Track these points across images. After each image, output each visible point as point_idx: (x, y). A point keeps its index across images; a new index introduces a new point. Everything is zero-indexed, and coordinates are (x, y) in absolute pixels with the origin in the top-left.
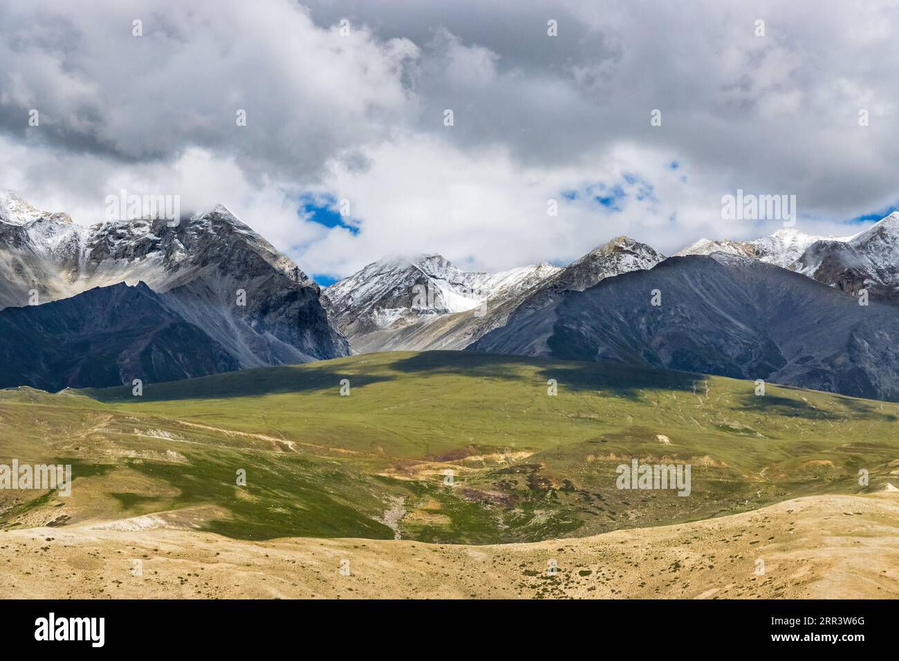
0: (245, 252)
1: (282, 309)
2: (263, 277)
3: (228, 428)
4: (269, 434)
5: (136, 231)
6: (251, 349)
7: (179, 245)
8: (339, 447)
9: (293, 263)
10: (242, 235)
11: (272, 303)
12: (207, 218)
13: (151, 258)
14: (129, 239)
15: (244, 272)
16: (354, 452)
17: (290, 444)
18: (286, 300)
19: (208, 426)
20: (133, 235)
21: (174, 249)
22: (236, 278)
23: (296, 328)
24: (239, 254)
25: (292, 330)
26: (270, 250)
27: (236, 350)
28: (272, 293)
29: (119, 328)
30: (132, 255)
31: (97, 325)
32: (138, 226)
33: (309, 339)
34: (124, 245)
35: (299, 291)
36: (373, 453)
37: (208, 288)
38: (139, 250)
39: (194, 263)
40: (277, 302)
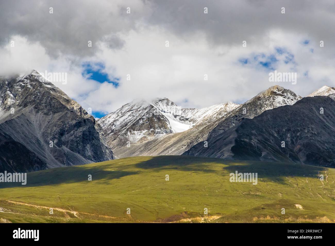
0: (49, 98)
1: (72, 132)
2: (61, 113)
3: (37, 205)
4: (62, 208)
6: (54, 157)
7: (10, 95)
8: (104, 215)
9: (78, 105)
10: (47, 88)
11: (66, 129)
12: (26, 78)
15: (49, 110)
16: (113, 218)
17: (75, 213)
18: (74, 127)
19: (25, 203)
21: (7, 97)
22: (45, 114)
23: (81, 143)
24: (46, 100)
25: (79, 145)
26: (65, 97)
27: (45, 157)
28: (66, 123)
33: (89, 150)
35: (83, 121)
36: (125, 218)
37: (28, 121)
39: (19, 105)
40: (69, 128)
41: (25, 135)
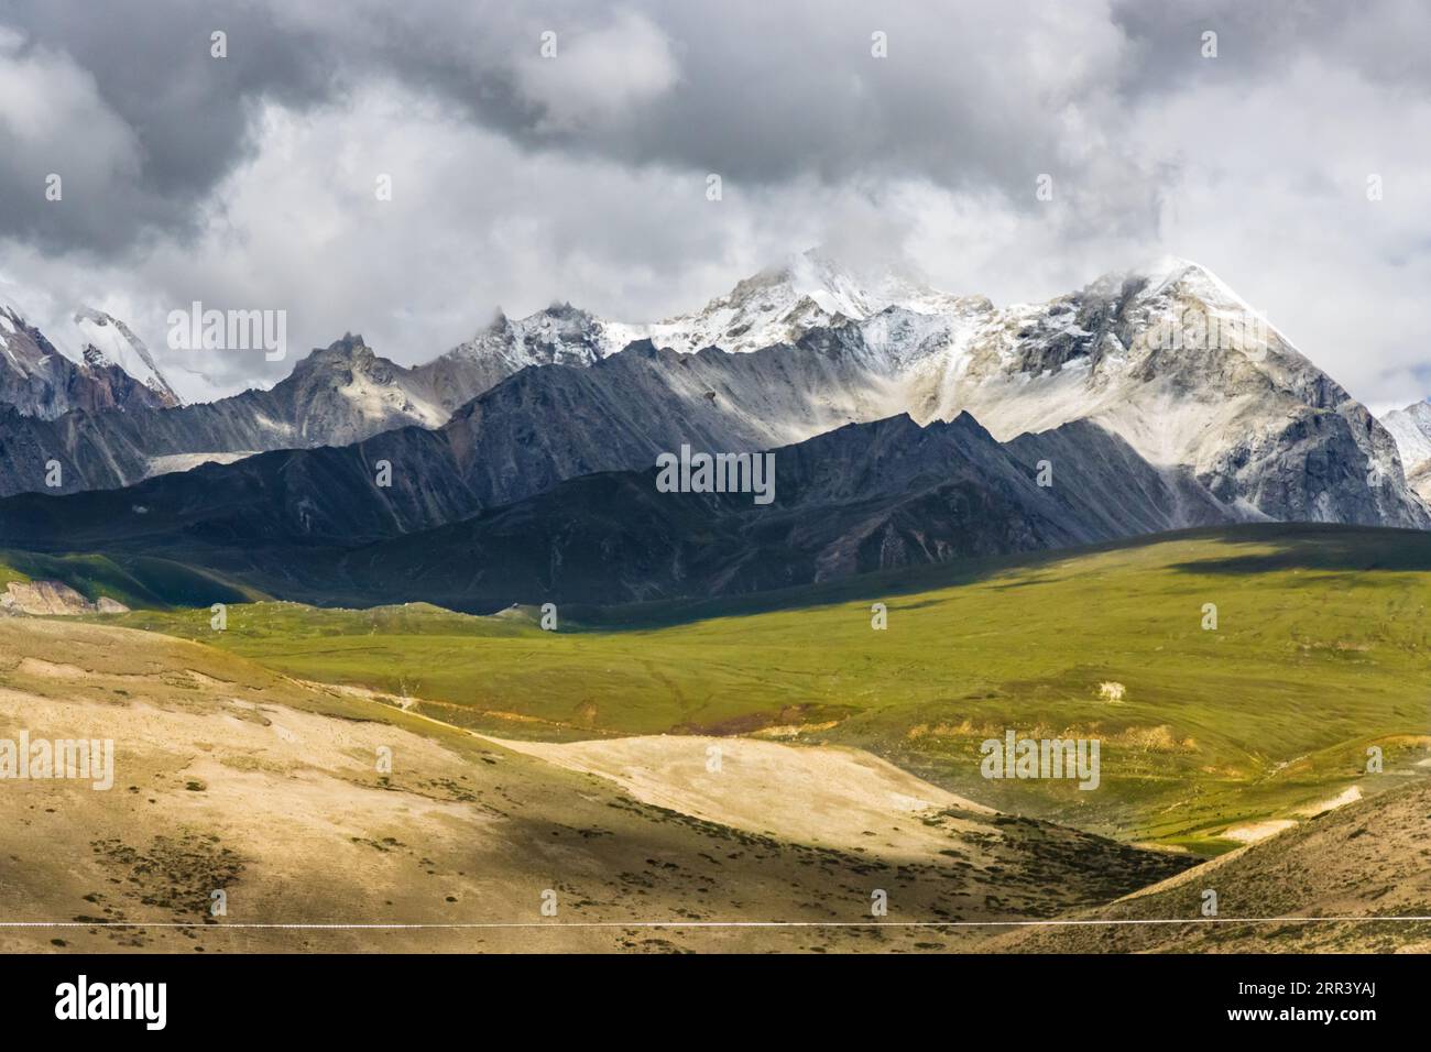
0: (1221, 352)
1: (1274, 455)
2: (1249, 396)
4: (371, 684)
5: (1053, 323)
7: (1115, 343)
8: (509, 709)
9: (1313, 370)
11: (1255, 445)
12: (1166, 292)
13: (1069, 370)
14: (1037, 336)
15: (1215, 389)
16: (528, 719)
18: (1283, 440)
20: (1045, 329)
21: (1105, 352)
22: (1201, 400)
23: (1299, 490)
24: (1211, 357)
25: (1290, 493)
28: (1258, 426)
29: (869, 495)
30: (1038, 366)
31: (830, 492)
32: (1055, 312)
33: (1324, 511)
34: (1027, 348)
35: (1310, 421)
37: (1142, 422)
38: (1050, 358)
39: (1135, 376)
40: (1265, 442)
41: (1116, 467)
